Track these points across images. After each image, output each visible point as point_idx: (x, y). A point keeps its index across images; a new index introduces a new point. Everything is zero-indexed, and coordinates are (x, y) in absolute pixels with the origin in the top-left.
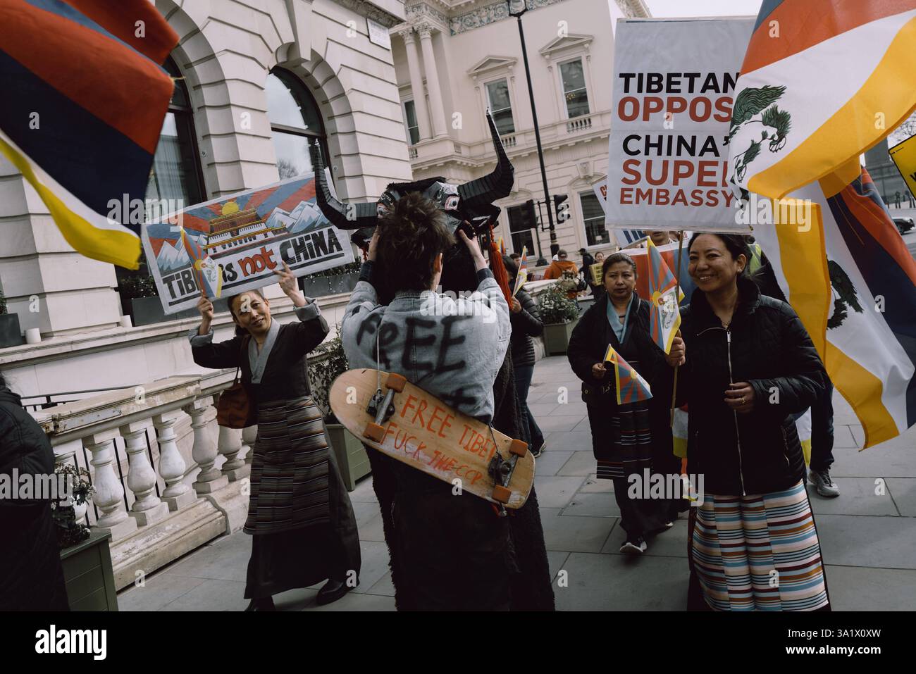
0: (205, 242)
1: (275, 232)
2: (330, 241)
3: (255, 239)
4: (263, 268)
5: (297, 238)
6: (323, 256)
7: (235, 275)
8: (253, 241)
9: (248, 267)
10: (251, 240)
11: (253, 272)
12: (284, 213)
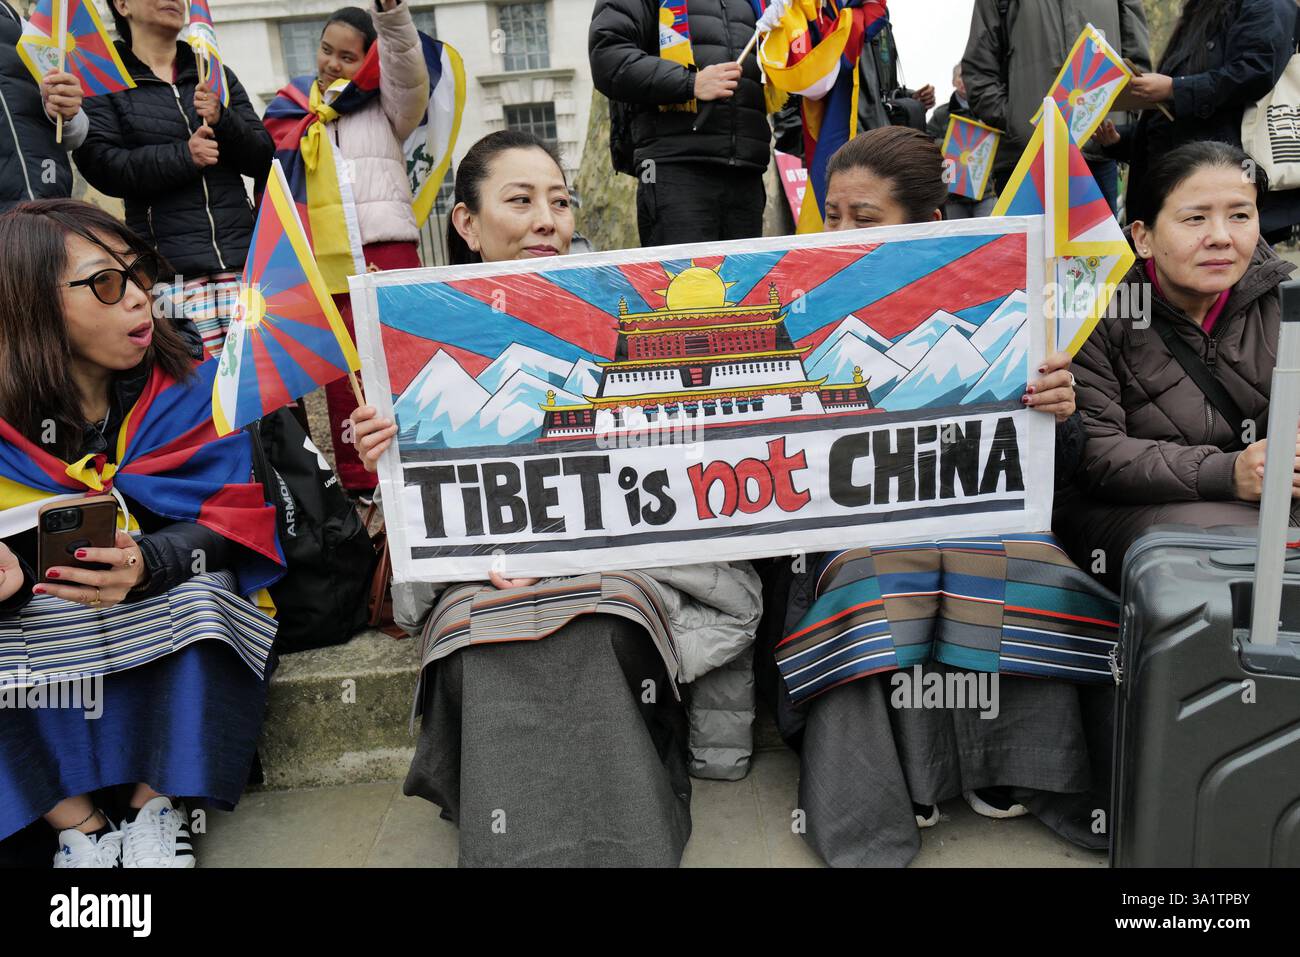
0: (592, 388)
1: (828, 397)
2: (994, 456)
3: (758, 407)
4: (762, 504)
5: (893, 429)
6: (960, 497)
7: (668, 509)
8: (751, 415)
9: (717, 493)
10: (743, 409)
11: (729, 509)
12: (871, 342)
